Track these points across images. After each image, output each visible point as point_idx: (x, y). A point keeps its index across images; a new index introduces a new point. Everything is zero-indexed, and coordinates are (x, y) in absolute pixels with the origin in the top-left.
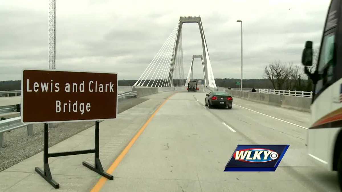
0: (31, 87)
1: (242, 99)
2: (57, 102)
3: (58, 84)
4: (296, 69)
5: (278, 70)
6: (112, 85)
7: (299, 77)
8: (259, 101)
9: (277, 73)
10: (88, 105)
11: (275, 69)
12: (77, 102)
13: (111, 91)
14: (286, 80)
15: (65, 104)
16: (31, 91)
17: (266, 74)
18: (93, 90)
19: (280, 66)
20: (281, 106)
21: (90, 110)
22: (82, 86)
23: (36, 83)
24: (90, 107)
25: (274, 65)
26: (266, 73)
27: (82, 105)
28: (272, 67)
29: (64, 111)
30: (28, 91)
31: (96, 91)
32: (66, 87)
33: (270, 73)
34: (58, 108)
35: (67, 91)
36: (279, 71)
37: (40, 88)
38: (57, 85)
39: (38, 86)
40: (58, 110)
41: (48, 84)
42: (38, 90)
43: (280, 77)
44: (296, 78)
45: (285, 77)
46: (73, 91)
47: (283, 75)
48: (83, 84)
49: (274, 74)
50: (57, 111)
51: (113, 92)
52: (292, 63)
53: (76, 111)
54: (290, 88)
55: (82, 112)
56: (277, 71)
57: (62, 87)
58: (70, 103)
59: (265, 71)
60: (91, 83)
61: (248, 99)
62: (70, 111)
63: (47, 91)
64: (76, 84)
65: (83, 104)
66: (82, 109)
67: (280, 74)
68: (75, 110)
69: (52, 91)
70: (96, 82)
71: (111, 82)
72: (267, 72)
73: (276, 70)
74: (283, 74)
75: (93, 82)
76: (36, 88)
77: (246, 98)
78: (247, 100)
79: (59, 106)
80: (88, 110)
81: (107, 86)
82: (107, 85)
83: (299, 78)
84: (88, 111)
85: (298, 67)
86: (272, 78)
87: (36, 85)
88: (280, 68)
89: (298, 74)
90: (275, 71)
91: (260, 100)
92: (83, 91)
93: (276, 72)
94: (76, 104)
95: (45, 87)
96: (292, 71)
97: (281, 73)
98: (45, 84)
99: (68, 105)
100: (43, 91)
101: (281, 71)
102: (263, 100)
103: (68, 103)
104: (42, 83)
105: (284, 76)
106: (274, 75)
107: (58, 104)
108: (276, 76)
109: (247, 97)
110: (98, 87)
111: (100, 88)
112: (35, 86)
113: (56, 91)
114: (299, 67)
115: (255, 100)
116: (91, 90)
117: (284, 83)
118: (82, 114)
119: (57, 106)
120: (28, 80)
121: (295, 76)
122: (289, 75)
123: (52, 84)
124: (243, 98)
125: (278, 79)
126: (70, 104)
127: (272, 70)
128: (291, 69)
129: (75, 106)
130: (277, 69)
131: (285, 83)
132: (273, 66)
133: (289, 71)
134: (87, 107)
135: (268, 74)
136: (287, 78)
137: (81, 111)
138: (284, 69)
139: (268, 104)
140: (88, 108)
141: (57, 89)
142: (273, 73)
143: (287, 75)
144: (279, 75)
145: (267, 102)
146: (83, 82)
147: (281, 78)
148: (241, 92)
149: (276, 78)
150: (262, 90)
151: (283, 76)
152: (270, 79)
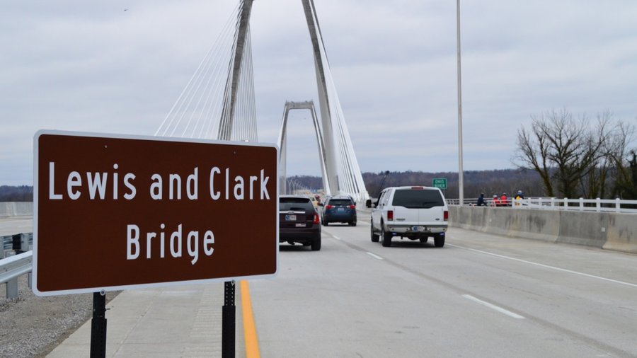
0: (61, 187)
1: (466, 229)
2: (130, 227)
3: (133, 176)
4: (620, 132)
5: (560, 139)
6: (264, 179)
7: (631, 158)
8: (525, 234)
9: (559, 150)
10: (209, 237)
11: (551, 135)
12: (180, 227)
13: (262, 198)
14: (587, 169)
15: (150, 235)
16: (60, 197)
17: (522, 153)
18: (219, 193)
19: (566, 127)
20: (604, 246)
21: (212, 250)
22: (192, 181)
23: (75, 174)
24: (212, 241)
25: (550, 125)
26: (523, 149)
27: (193, 238)
28: (541, 130)
29: (149, 256)
30: (53, 196)
31: (227, 197)
32: (153, 186)
33: (533, 148)
34: (133, 246)
35: (155, 197)
36: (565, 142)
37: (84, 189)
38: (130, 180)
39: (79, 183)
40: (133, 252)
41: (105, 175)
42: (78, 194)
43: (569, 161)
44: (621, 160)
45: (585, 158)
46: (171, 197)
47: (577, 156)
48: (194, 177)
49: (548, 152)
50: (130, 257)
51: (268, 198)
52: (607, 114)
53: (179, 254)
54: (603, 191)
55: (193, 257)
56: (558, 141)
57: (143, 184)
58: (162, 230)
59: (520, 144)
60: (215, 172)
61: (485, 229)
62: (162, 255)
63: (102, 196)
64: (177, 177)
65: (196, 234)
66: (193, 250)
67: (568, 150)
68: (176, 251)
69: (115, 197)
70: (227, 170)
71: (262, 171)
72: (526, 148)
73: (554, 138)
74: (578, 151)
75: (219, 172)
76: (75, 189)
77: (479, 228)
78: (481, 232)
79: (136, 241)
80: (209, 249)
81: (254, 182)
82: (253, 179)
83: (631, 162)
84: (209, 253)
85: (628, 128)
86: (541, 166)
87: (75, 179)
88: (568, 133)
89: (627, 150)
90: (549, 141)
91: (530, 229)
92: (195, 197)
93: (554, 145)
94: (179, 234)
95: (98, 185)
96: (608, 138)
97: (571, 147)
98: (97, 175)
99: (158, 236)
100: (92, 196)
101: (569, 142)
102: (539, 231)
103: (158, 231)
104: (89, 175)
105: (581, 158)
106: (548, 156)
107: (133, 236)
108: (553, 158)
109: (483, 223)
110: (233, 184)
111: (237, 187)
112: (70, 184)
113: (127, 197)
114: (631, 128)
115: (513, 233)
116: (215, 194)
117: (580, 177)
118: (194, 262)
119: (130, 241)
120: (52, 165)
121: (619, 155)
122: (597, 154)
123: (116, 175)
124: (468, 226)
125: (562, 165)
126: (163, 235)
127: (541, 140)
128: (605, 135)
129: (176, 238)
130: (558, 136)
131: (586, 178)
132: (543, 126)
133: (597, 140)
134: (206, 241)
135: (530, 153)
136: (593, 164)
137: (191, 254)
138: (581, 135)
139: (556, 242)
140: (209, 246)
141: (130, 192)
142: (544, 148)
143: (591, 154)
144: (563, 154)
145: (555, 238)
146: (196, 170)
147: (573, 164)
148: (461, 208)
149: (556, 165)
150: (519, 200)
151: (577, 158)
152: (537, 168)
